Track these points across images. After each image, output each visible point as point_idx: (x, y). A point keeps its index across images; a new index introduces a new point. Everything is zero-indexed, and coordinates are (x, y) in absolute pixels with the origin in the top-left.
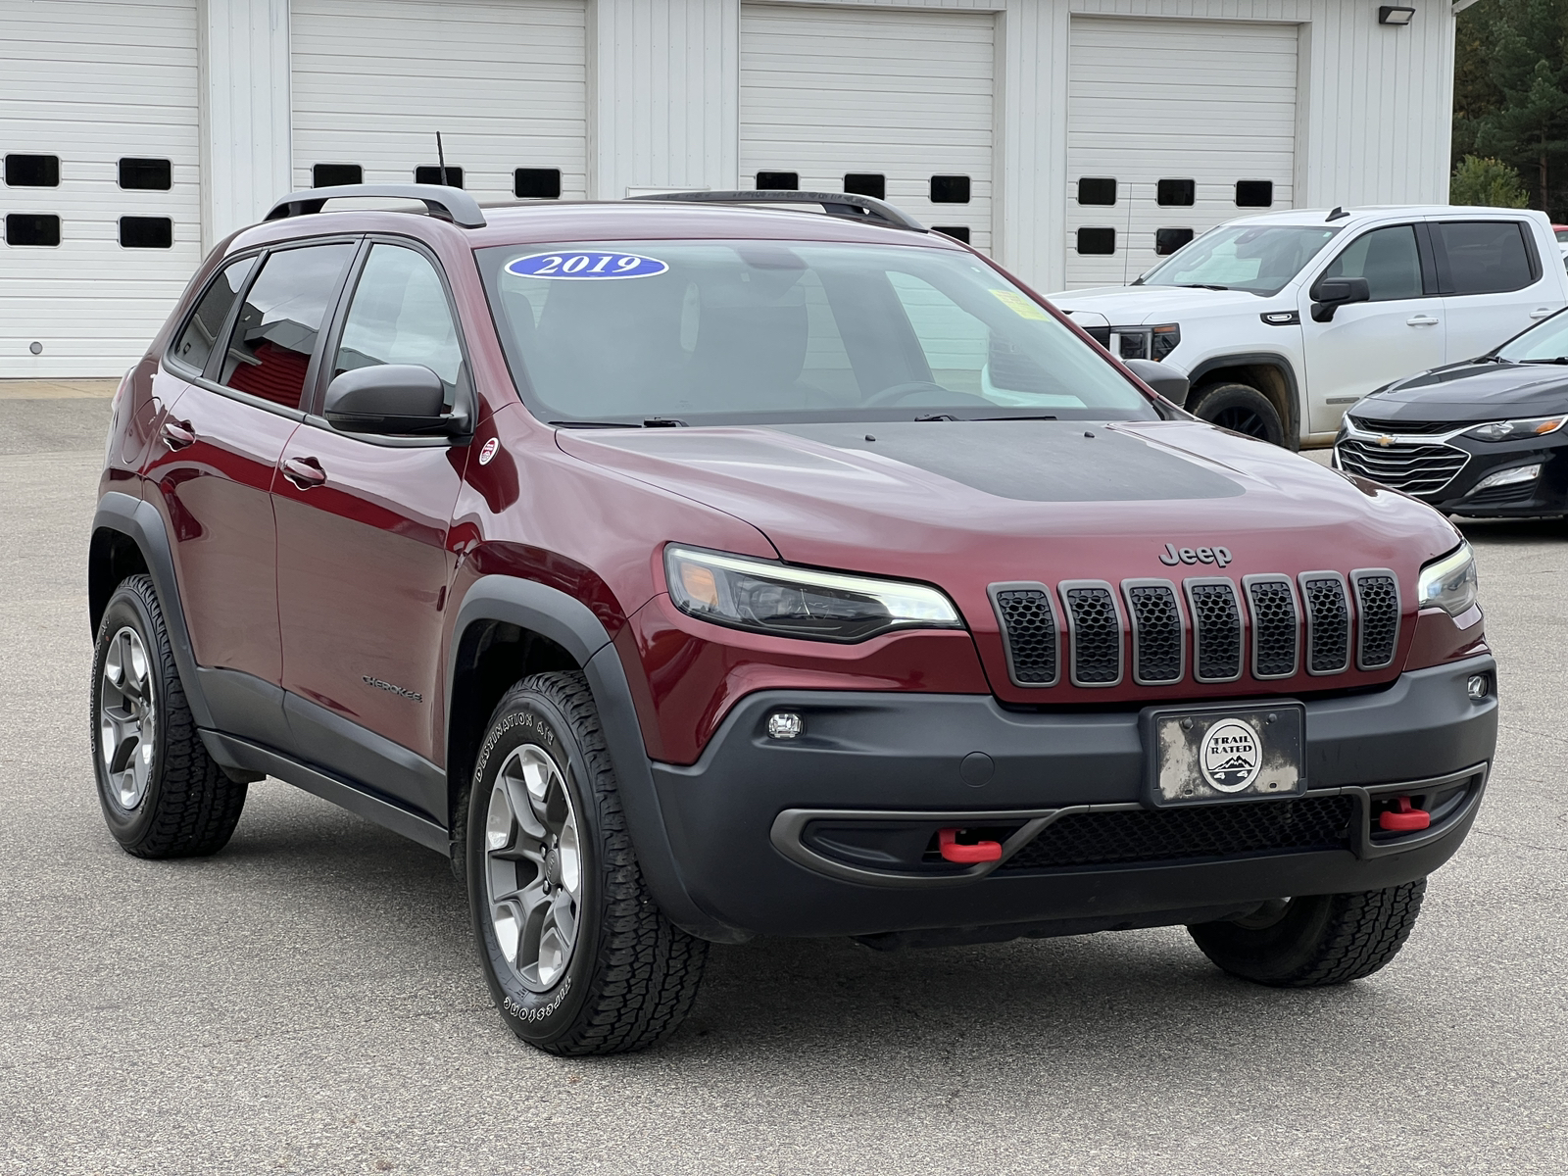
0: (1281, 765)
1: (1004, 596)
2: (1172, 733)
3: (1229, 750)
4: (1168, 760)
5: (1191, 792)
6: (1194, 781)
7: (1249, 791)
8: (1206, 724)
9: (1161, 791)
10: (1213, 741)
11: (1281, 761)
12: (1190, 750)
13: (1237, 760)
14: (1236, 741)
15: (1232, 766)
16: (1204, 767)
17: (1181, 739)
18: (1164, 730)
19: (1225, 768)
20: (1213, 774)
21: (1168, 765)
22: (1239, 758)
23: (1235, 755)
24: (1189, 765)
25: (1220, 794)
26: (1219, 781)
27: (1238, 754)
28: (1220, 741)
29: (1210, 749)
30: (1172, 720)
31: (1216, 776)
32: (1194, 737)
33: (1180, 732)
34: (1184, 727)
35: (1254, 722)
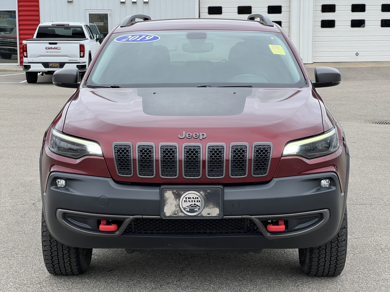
0: (212, 208)
1: (116, 147)
2: (169, 195)
3: (191, 201)
4: (167, 203)
5: (176, 214)
6: (177, 211)
7: (199, 215)
8: (182, 192)
9: (164, 214)
10: (185, 198)
11: (212, 206)
12: (176, 200)
13: (194, 205)
14: (194, 199)
15: (192, 207)
16: (181, 206)
17: (172, 197)
18: (166, 193)
19: (189, 207)
20: (185, 209)
21: (167, 205)
22: (195, 204)
23: (193, 203)
24: (175, 206)
25: (187, 216)
26: (187, 211)
27: (195, 203)
28: (187, 198)
29: (183, 201)
30: (169, 190)
31: (186, 210)
32: (178, 196)
33: (172, 194)
34: (174, 193)
35: (201, 193)
